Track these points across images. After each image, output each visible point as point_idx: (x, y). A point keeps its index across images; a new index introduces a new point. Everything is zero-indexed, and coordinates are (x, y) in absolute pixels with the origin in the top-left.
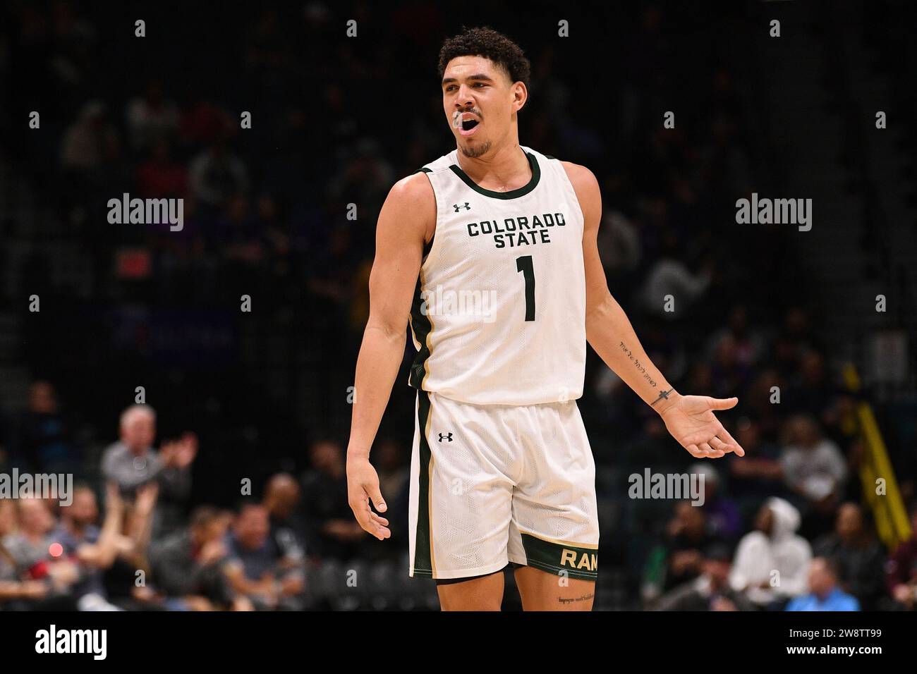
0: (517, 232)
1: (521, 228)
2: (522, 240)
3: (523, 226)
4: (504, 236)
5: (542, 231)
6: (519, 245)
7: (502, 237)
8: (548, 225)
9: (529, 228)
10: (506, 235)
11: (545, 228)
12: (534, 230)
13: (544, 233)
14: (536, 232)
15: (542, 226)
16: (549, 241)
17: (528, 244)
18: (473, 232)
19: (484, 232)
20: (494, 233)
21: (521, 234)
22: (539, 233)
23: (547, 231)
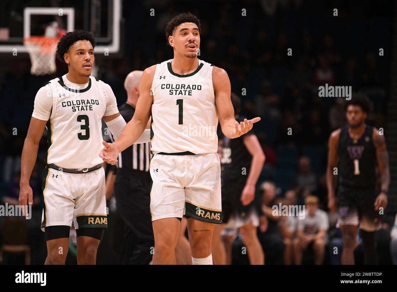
0: (179, 90)
1: (181, 88)
2: (181, 93)
3: (183, 88)
4: (174, 90)
5: (189, 91)
6: (179, 94)
7: (173, 91)
8: (193, 89)
9: (184, 89)
10: (175, 90)
11: (191, 90)
12: (187, 90)
13: (190, 92)
14: (187, 91)
15: (190, 89)
16: (191, 95)
17: (182, 94)
18: (163, 88)
19: (167, 88)
20: (170, 89)
21: (181, 91)
22: (188, 91)
23: (191, 91)
